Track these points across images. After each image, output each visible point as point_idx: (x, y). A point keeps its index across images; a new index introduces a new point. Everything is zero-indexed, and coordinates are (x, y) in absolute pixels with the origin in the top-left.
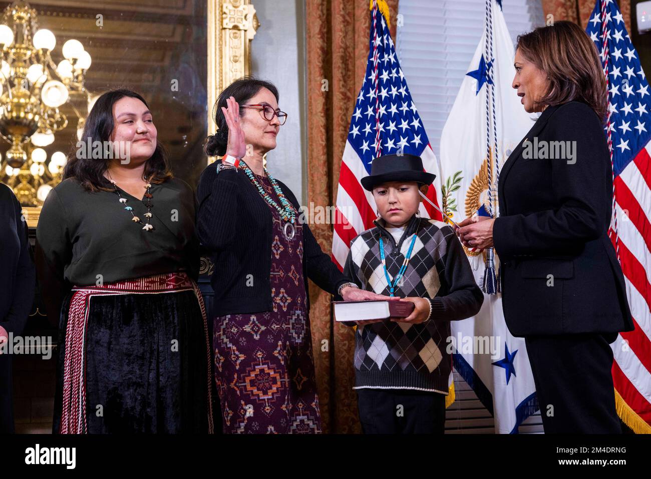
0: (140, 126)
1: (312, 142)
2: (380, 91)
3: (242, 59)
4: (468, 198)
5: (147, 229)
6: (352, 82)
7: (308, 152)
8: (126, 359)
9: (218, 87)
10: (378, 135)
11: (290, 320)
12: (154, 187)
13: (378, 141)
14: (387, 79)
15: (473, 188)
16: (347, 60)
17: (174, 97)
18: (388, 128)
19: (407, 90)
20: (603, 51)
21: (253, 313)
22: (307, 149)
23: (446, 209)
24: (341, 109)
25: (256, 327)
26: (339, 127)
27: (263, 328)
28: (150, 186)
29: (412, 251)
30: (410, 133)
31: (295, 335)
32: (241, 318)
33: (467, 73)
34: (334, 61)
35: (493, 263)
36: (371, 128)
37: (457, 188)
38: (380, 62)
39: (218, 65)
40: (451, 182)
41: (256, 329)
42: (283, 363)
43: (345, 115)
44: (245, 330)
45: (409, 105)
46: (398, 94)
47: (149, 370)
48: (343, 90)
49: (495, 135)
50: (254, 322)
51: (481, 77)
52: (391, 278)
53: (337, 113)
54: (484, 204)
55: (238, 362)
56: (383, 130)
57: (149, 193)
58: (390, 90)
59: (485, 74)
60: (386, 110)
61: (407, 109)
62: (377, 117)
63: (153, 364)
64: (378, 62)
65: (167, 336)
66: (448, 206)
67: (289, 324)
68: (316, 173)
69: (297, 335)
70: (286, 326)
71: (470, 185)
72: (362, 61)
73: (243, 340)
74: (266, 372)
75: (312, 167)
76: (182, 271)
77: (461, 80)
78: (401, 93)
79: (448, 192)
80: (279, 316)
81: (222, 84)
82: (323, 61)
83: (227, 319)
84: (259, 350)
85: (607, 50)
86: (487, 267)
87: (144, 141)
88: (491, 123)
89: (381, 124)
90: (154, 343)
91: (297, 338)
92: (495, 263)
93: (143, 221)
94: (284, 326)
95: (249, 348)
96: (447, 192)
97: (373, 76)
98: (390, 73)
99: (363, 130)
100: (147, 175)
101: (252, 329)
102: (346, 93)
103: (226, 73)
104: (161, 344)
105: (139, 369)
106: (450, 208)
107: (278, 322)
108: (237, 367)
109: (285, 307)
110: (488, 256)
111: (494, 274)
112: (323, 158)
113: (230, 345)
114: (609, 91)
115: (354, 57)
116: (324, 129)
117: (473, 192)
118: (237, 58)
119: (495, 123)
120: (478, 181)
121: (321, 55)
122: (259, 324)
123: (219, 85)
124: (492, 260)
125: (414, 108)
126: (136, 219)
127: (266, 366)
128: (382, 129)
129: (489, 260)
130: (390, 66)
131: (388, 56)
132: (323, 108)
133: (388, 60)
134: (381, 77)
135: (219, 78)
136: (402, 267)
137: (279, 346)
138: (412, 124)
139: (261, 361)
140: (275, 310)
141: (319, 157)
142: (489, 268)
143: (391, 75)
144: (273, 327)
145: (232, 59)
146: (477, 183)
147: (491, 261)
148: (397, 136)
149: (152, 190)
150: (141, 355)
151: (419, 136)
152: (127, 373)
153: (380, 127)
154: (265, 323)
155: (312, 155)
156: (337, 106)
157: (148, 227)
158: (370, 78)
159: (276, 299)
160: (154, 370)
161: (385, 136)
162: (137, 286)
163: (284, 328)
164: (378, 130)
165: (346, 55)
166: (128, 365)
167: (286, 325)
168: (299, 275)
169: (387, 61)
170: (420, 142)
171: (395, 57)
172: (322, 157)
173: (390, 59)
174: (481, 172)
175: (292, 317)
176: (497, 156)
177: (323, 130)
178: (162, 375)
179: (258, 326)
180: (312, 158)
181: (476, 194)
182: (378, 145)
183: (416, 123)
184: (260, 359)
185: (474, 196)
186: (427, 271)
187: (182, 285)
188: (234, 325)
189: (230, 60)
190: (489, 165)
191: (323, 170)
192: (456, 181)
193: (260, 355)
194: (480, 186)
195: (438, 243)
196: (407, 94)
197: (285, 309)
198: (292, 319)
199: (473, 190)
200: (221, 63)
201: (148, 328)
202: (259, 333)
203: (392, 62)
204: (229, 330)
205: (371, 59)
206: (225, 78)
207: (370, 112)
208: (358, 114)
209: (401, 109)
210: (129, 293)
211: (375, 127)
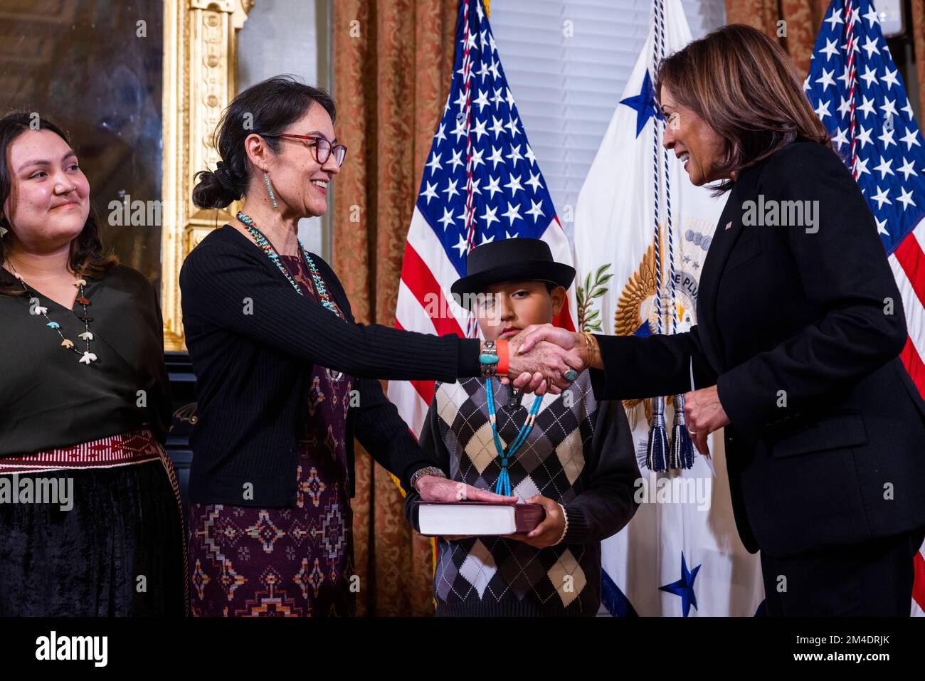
0: (60, 180)
1: (341, 206)
2: (474, 126)
3: (224, 62)
4: (621, 310)
5: (88, 362)
6: (410, 107)
7: (335, 223)
8: (58, 583)
9: (181, 108)
10: (470, 200)
11: (324, 522)
12: (90, 285)
13: (470, 209)
14: (486, 106)
15: (629, 293)
16: (403, 69)
17: (105, 124)
18: (486, 188)
19: (519, 125)
20: (846, 70)
21: (264, 508)
22: (331, 219)
23: (583, 328)
24: (392, 151)
25: (268, 531)
26: (389, 183)
27: (280, 534)
28: (84, 282)
29: (540, 403)
30: (525, 198)
31: (328, 547)
32: (242, 513)
33: (621, 100)
34: (381, 69)
35: (663, 418)
36: (458, 188)
37: (603, 292)
38: (474, 76)
39: (181, 71)
40: (593, 282)
41: (268, 534)
42: (305, 595)
43: (398, 162)
44: (249, 534)
45: (523, 151)
46: (505, 131)
47: (98, 600)
48: (395, 119)
49: (669, 204)
50: (264, 522)
51: (645, 108)
52: (504, 445)
53: (384, 160)
54: (648, 320)
55: (233, 588)
56: (479, 192)
57: (85, 295)
58: (491, 124)
59: (653, 103)
60: (483, 157)
61: (520, 157)
62: (468, 169)
63: (104, 592)
64: (471, 77)
65: (128, 541)
66: (588, 323)
67: (321, 529)
68: (347, 260)
69: (331, 546)
70: (318, 532)
71: (625, 288)
72: (429, 71)
73: (244, 552)
74: (277, 610)
75: (341, 249)
76: (145, 428)
77: (612, 111)
78: (509, 130)
79: (588, 299)
80: (306, 515)
81: (189, 104)
82: (362, 70)
83: (217, 512)
84: (270, 571)
85: (853, 70)
86: (653, 426)
87: (67, 207)
88: (661, 184)
89: (474, 181)
90: (105, 553)
91: (330, 551)
92: (666, 420)
93: (80, 347)
94: (314, 532)
95: (253, 568)
96: (585, 299)
97: (462, 100)
98: (491, 95)
99: (445, 191)
100: (74, 264)
101: (262, 534)
102: (400, 126)
103: (196, 86)
104: (118, 555)
105: (81, 601)
106: (590, 326)
107: (305, 525)
108: (230, 597)
109: (316, 500)
110: (656, 407)
111: (665, 438)
112: (361, 234)
113: (221, 558)
114: (857, 138)
115: (415, 65)
116: (364, 185)
117: (629, 299)
118: (215, 60)
119: (668, 185)
120: (637, 282)
121: (359, 59)
122: (274, 526)
123: (184, 106)
124: (662, 414)
125: (531, 155)
126: (67, 343)
127: (279, 600)
128: (476, 190)
129: (657, 414)
130: (491, 85)
131: (488, 67)
132: (362, 150)
133: (488, 73)
134: (476, 101)
135: (184, 93)
136: (523, 428)
137: (303, 567)
138: (527, 183)
139: (272, 590)
140: (301, 505)
141: (354, 233)
142: (656, 428)
143: (492, 100)
144: (295, 533)
145: (206, 61)
146: (636, 284)
147: (660, 416)
148: (501, 201)
149: (88, 290)
150: (83, 576)
151: (540, 204)
152: (60, 609)
153: (474, 186)
154: (283, 525)
155: (340, 229)
156: (385, 147)
157: (88, 357)
158: (456, 102)
159: (302, 486)
160: (106, 600)
161: (482, 201)
162: (75, 456)
163: (314, 536)
164: (469, 191)
165: (401, 61)
166: (61, 594)
167: (317, 530)
168: (338, 441)
169: (486, 75)
170: (540, 212)
171: (500, 69)
172: (359, 232)
173: (491, 72)
174: (644, 266)
175: (326, 515)
176: (671, 240)
177: (361, 188)
178: (119, 609)
179: (272, 530)
180: (341, 234)
181: (634, 302)
182: (470, 217)
183: (534, 182)
184: (271, 587)
185: (631, 305)
186: (564, 437)
187: (147, 452)
188: (229, 523)
189: (203, 63)
190: (658, 255)
191: (360, 255)
192: (601, 281)
193: (271, 579)
194: (640, 290)
195: (584, 392)
196: (519, 132)
197: (316, 503)
198: (326, 519)
199: (629, 297)
200: (187, 67)
201: (95, 527)
202: (273, 542)
203: (495, 77)
204: (221, 531)
205: (459, 72)
206: (195, 94)
207: (456, 159)
208: (435, 163)
209: (509, 157)
210: (61, 468)
211: (465, 185)
